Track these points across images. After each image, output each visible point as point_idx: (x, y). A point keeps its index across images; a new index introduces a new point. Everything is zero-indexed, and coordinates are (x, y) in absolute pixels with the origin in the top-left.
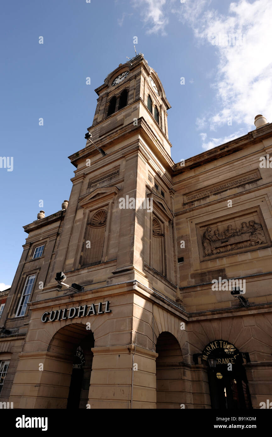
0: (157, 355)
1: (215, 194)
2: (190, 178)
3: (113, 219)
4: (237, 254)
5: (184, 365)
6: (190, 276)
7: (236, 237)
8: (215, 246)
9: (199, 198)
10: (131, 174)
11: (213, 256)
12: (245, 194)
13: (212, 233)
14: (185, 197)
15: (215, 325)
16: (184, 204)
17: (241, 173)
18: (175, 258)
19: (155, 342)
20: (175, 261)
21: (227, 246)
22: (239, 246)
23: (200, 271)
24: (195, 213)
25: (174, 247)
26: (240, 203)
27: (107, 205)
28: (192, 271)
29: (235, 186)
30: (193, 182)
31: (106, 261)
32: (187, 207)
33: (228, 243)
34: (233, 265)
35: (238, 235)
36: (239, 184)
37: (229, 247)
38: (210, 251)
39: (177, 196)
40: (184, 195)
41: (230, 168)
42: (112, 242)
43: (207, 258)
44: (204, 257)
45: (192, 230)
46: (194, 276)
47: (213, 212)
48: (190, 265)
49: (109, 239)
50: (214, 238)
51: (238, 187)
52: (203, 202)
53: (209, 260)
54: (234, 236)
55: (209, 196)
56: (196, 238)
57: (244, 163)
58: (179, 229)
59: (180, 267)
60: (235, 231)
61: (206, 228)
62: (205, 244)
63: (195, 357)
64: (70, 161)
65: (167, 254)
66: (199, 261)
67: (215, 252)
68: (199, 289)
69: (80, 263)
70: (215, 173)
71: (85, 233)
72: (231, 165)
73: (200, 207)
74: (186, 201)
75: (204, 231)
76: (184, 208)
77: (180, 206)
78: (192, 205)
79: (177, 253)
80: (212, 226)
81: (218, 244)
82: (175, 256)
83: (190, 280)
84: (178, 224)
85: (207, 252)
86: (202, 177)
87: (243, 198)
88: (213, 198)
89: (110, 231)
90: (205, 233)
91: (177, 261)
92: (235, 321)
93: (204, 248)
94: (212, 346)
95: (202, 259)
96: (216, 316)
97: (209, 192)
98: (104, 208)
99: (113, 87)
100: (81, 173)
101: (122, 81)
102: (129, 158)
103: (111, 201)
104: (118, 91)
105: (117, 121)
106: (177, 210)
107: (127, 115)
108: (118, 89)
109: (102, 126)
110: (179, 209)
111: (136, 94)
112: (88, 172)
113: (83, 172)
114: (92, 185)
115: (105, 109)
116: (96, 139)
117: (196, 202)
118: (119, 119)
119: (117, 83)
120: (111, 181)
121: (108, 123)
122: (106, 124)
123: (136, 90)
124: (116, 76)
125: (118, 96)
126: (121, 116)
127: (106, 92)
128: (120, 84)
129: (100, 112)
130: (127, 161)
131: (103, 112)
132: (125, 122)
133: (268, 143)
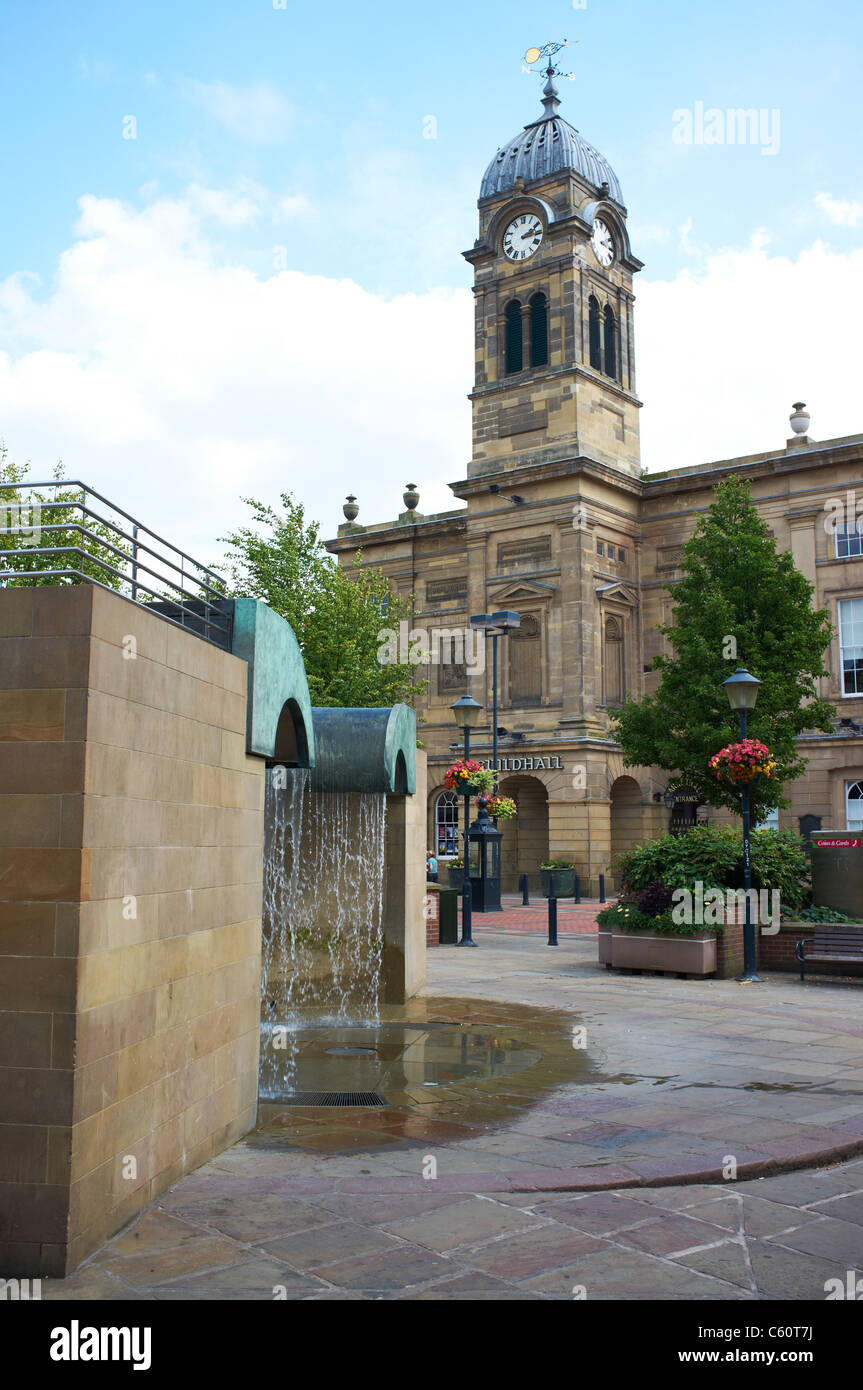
0: (611, 802)
2: (671, 516)
3: (550, 641)
5: (644, 804)
10: (571, 568)
14: (660, 554)
16: (658, 569)
18: (639, 668)
19: (610, 790)
20: (639, 672)
25: (638, 649)
27: (538, 611)
30: (674, 525)
31: (547, 703)
32: (662, 577)
39: (646, 550)
40: (659, 549)
42: (552, 678)
49: (548, 672)
58: (647, 616)
59: (646, 680)
63: (657, 796)
64: (451, 492)
65: (626, 670)
69: (510, 697)
71: (510, 652)
74: (663, 563)
76: (657, 576)
77: (651, 571)
78: (670, 574)
79: (642, 658)
82: (639, 663)
84: (646, 606)
89: (548, 660)
91: (642, 670)
98: (534, 614)
99: (508, 265)
100: (479, 526)
101: (530, 257)
102: (565, 530)
103: (543, 607)
104: (523, 288)
105: (533, 410)
106: (646, 577)
107: (553, 404)
108: (523, 278)
109: (501, 404)
110: (649, 577)
111: (566, 335)
112: (493, 529)
113: (482, 526)
114: (505, 558)
115: (497, 338)
116: (493, 437)
117: (677, 572)
118: (537, 407)
119: (515, 249)
120: (538, 566)
121: (514, 401)
122: (509, 402)
123: (566, 320)
124: (510, 219)
125: (525, 307)
126: (539, 397)
127: (491, 269)
128: (525, 265)
129: (486, 340)
130: (563, 535)
131: (494, 347)
132: (550, 422)
133: (796, 485)
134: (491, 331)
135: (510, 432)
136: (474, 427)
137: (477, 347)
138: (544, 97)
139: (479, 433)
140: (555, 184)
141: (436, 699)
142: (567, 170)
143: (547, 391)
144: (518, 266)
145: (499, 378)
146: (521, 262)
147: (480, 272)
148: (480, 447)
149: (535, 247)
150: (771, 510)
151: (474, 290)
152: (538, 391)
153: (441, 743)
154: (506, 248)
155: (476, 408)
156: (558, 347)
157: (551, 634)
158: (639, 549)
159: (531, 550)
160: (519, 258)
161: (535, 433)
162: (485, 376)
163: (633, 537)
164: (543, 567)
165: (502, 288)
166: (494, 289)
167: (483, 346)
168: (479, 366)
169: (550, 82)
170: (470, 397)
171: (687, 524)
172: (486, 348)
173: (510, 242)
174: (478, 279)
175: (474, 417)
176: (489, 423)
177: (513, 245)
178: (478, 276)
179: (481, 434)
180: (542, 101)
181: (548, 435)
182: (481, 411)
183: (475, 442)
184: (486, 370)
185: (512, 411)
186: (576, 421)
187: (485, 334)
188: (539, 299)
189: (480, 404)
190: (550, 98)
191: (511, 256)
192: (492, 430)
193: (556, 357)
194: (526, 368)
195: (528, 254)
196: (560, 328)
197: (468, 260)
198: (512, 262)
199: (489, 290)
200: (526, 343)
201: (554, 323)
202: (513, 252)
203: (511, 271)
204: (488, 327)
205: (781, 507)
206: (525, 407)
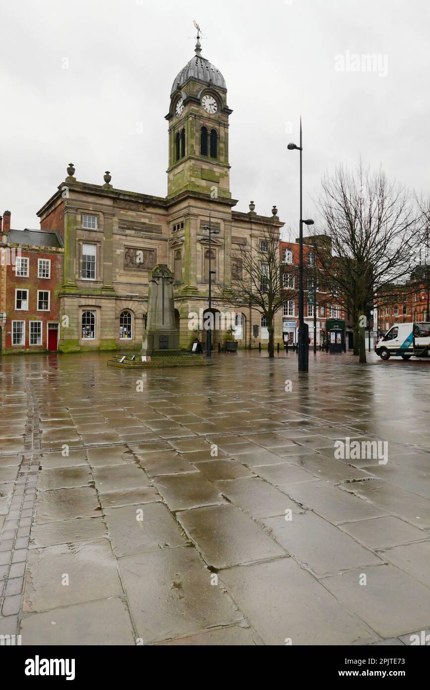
3: (219, 261)
10: (228, 237)
26: (237, 254)
27: (215, 249)
31: (218, 283)
36: (237, 242)
41: (237, 230)
42: (220, 275)
49: (219, 272)
51: (237, 244)
57: (242, 231)
69: (204, 279)
98: (213, 250)
99: (204, 112)
100: (194, 211)
101: (213, 114)
102: (226, 223)
103: (217, 249)
104: (209, 124)
107: (222, 176)
108: (209, 121)
109: (202, 166)
111: (225, 152)
112: (200, 214)
113: (196, 211)
114: (202, 226)
115: (199, 138)
116: (199, 178)
118: (216, 174)
119: (206, 107)
122: (206, 167)
123: (225, 146)
124: (205, 94)
125: (209, 132)
126: (217, 170)
128: (211, 116)
130: (225, 225)
131: (198, 141)
132: (220, 181)
133: (254, 227)
135: (205, 179)
136: (191, 170)
139: (192, 173)
140: (221, 92)
141: (122, 271)
143: (219, 170)
144: (208, 115)
145: (200, 155)
146: (210, 114)
148: (193, 179)
149: (214, 112)
150: (246, 232)
152: (216, 168)
153: (126, 290)
155: (191, 163)
156: (222, 155)
157: (220, 259)
160: (209, 112)
161: (215, 183)
162: (195, 151)
165: (201, 119)
167: (193, 138)
173: (204, 103)
177: (206, 104)
179: (194, 174)
181: (219, 186)
182: (193, 164)
183: (191, 176)
185: (207, 171)
186: (229, 185)
188: (214, 131)
189: (193, 161)
190: (198, 49)
191: (205, 109)
192: (198, 174)
193: (222, 159)
194: (209, 156)
196: (223, 148)
198: (206, 112)
200: (209, 147)
201: (222, 145)
203: (205, 115)
204: (196, 132)
205: (249, 232)
206: (211, 171)
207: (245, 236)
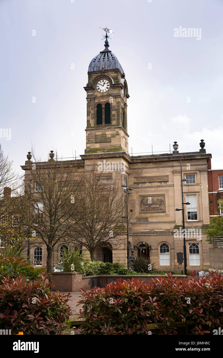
1: (149, 182)
2: (139, 169)
4: (153, 213)
6: (134, 218)
7: (154, 205)
8: (146, 207)
9: (142, 182)
11: (144, 212)
12: (161, 187)
13: (145, 200)
14: (135, 179)
15: (142, 237)
16: (135, 183)
17: (161, 175)
21: (150, 208)
22: (155, 209)
23: (138, 217)
24: (139, 190)
25: (129, 205)
26: (159, 191)
27: (108, 194)
28: (135, 216)
29: (158, 181)
30: (140, 171)
32: (136, 186)
33: (151, 207)
34: (151, 217)
35: (155, 205)
36: (159, 181)
37: (151, 209)
38: (143, 209)
39: (131, 177)
40: (135, 177)
41: (158, 171)
43: (142, 212)
44: (141, 211)
45: (137, 198)
46: (136, 218)
47: (147, 191)
48: (135, 214)
50: (146, 203)
51: (159, 182)
52: (143, 185)
53: (143, 213)
54: (153, 205)
55: (146, 183)
56: (138, 202)
57: (164, 170)
58: (131, 196)
59: (131, 214)
60: (154, 202)
61: (143, 197)
62: (142, 205)
63: (135, 247)
66: (139, 213)
67: (145, 209)
68: (138, 224)
70: (151, 171)
72: (158, 169)
73: (142, 188)
74: (136, 182)
75: (142, 199)
76: (134, 185)
77: (132, 183)
78: (138, 185)
80: (145, 197)
81: (147, 206)
82: (129, 209)
83: (134, 220)
85: (142, 209)
86: (144, 170)
87: (160, 189)
88: (148, 184)
90: (142, 200)
91: (130, 211)
92: (149, 237)
93: (141, 207)
94: (140, 243)
95: (140, 212)
96: (143, 235)
97: (146, 180)
99: (98, 93)
101: (106, 92)
104: (103, 101)
105: (106, 136)
106: (131, 185)
107: (113, 136)
108: (103, 98)
109: (96, 134)
110: (132, 185)
111: (117, 116)
115: (94, 114)
116: (93, 143)
117: (140, 184)
118: (108, 136)
119: (100, 89)
120: (108, 181)
121: (100, 133)
122: (99, 133)
123: (117, 112)
124: (99, 80)
125: (103, 106)
126: (109, 133)
127: (92, 93)
128: (104, 94)
129: (91, 114)
130: (116, 173)
131: (93, 116)
132: (112, 141)
133: (175, 164)
134: (92, 112)
135: (99, 142)
136: (87, 139)
137: (87, 115)
138: (105, 44)
139: (88, 141)
140: (114, 72)
142: (118, 69)
143: (111, 132)
144: (101, 94)
145: (95, 126)
146: (103, 93)
147: (88, 94)
148: (89, 145)
149: (107, 90)
150: (168, 170)
151: (87, 98)
152: (108, 131)
154: (97, 88)
155: (87, 133)
156: (114, 120)
158: (129, 177)
159: (105, 176)
160: (102, 92)
161: (107, 143)
162: (90, 124)
163: (128, 174)
164: (109, 182)
165: (96, 99)
166: (94, 99)
167: (89, 115)
168: (88, 121)
169: (107, 39)
170: (86, 130)
171: (143, 171)
172: (91, 116)
173: (99, 86)
174: (88, 96)
175: (86, 136)
176: (92, 138)
177: (100, 87)
178: (88, 95)
179: (89, 141)
180: (104, 45)
181: (111, 144)
182: (89, 134)
183: (87, 143)
184: (91, 123)
185: (100, 136)
186: (120, 141)
187: (90, 112)
189: (89, 132)
190: (107, 45)
191: (99, 91)
192: (93, 140)
193: (114, 123)
194: (104, 124)
195: (105, 91)
196: (115, 114)
197: (85, 90)
198: (100, 93)
199: (91, 99)
200: (104, 117)
201: (113, 113)
202: (100, 90)
203: (99, 95)
204: (91, 110)
205: (171, 169)
206: (104, 135)
207: (167, 174)
